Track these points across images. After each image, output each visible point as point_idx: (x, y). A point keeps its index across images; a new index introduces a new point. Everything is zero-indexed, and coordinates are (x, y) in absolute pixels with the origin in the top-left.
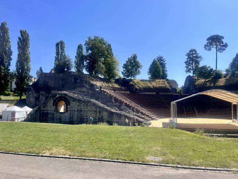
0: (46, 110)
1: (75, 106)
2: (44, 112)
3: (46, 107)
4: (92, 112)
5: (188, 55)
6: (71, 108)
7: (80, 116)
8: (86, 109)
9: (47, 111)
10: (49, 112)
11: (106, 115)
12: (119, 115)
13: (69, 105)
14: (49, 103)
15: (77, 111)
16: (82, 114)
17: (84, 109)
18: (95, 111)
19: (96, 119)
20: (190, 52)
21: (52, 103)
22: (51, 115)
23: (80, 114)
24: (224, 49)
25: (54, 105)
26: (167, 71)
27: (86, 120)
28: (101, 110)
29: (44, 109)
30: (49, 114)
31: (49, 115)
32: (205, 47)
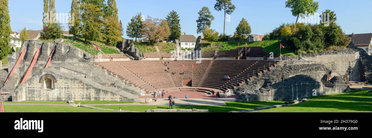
0: (32, 87)
1: (63, 83)
2: (30, 89)
3: (32, 85)
4: (79, 89)
5: (200, 13)
6: (58, 85)
7: (68, 93)
8: (73, 87)
9: (33, 89)
10: (35, 89)
11: (94, 92)
12: (106, 92)
13: (56, 82)
14: (34, 80)
15: (65, 88)
16: (70, 91)
17: (71, 86)
18: (83, 88)
19: (83, 96)
20: (203, 10)
21: (38, 80)
22: (38, 92)
23: (68, 91)
24: (232, 11)
25: (40, 82)
26: (180, 28)
27: (74, 96)
28: (89, 87)
29: (30, 87)
30: (36, 91)
31: (35, 93)
32: (215, 7)
